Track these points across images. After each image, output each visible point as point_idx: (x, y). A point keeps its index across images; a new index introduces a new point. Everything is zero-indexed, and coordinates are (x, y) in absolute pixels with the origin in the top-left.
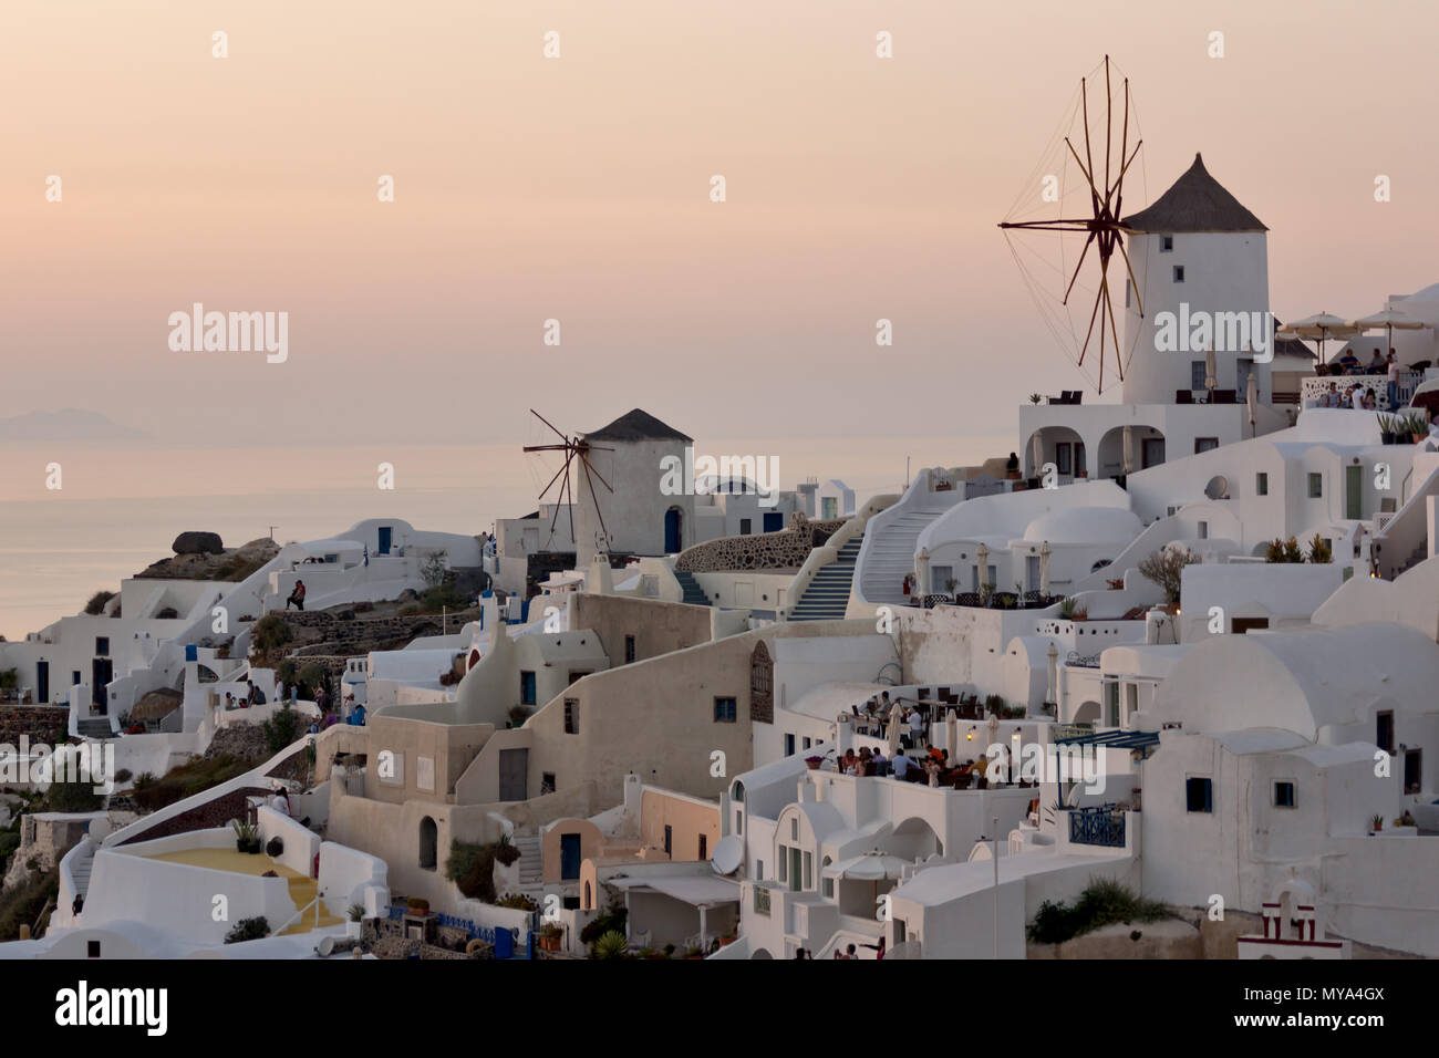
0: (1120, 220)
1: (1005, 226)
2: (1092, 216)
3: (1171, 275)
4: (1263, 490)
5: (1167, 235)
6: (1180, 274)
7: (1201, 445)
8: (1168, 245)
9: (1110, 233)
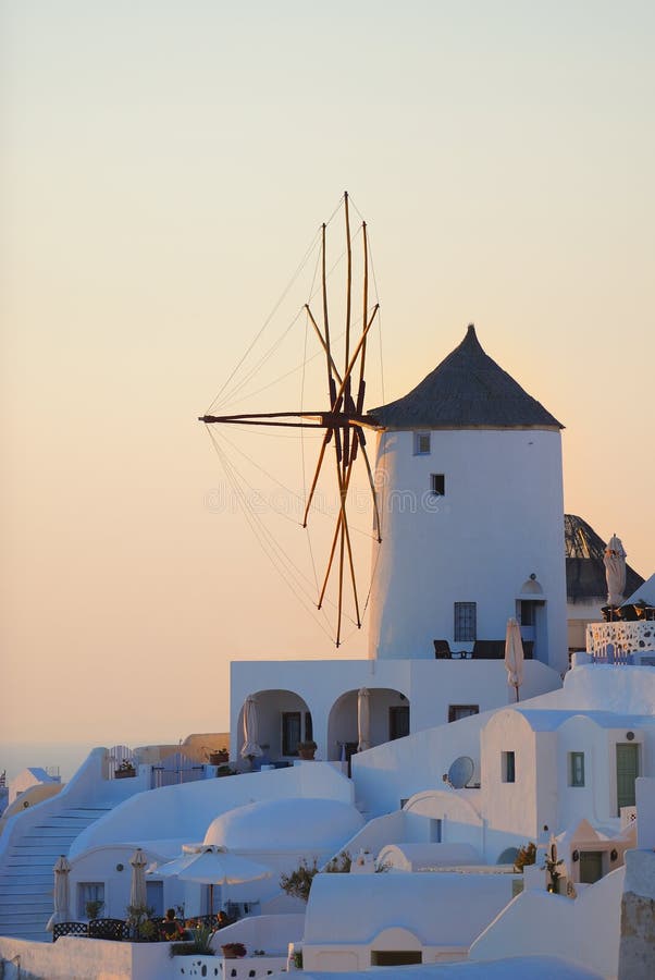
0: (364, 413)
1: (209, 419)
2: (327, 407)
3: (427, 486)
4: (510, 776)
5: (422, 432)
6: (439, 484)
7: (455, 713)
8: (424, 447)
9: (351, 430)
